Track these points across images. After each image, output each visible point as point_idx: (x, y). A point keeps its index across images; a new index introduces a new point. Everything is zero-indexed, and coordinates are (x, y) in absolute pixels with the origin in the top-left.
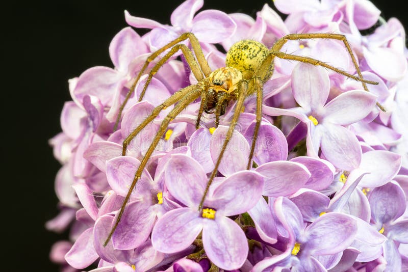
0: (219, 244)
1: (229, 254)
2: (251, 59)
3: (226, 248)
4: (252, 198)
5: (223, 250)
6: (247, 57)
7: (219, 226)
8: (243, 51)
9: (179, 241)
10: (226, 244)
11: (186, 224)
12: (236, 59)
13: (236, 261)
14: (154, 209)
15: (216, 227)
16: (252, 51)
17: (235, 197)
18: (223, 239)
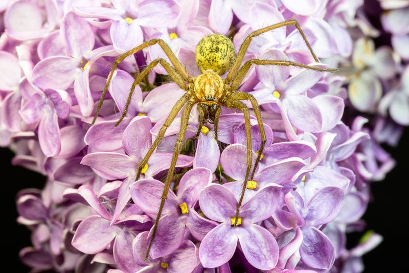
0: (254, 248)
1: (263, 254)
2: (223, 59)
3: (260, 250)
4: (272, 203)
5: (258, 253)
6: (221, 59)
7: (250, 232)
8: (216, 54)
9: (220, 253)
10: (259, 247)
11: (223, 237)
12: (211, 61)
13: (270, 259)
14: (182, 220)
15: (248, 234)
16: (223, 51)
17: (259, 206)
18: (256, 243)
